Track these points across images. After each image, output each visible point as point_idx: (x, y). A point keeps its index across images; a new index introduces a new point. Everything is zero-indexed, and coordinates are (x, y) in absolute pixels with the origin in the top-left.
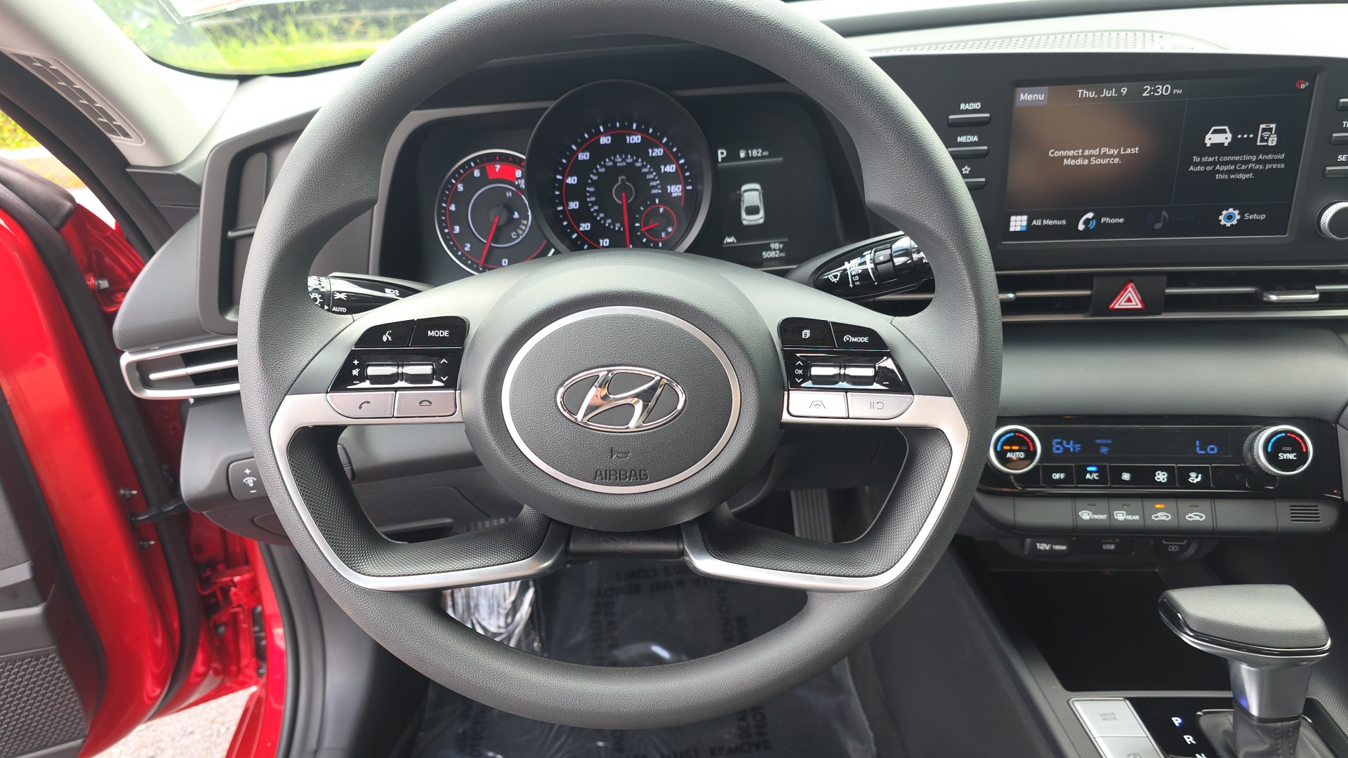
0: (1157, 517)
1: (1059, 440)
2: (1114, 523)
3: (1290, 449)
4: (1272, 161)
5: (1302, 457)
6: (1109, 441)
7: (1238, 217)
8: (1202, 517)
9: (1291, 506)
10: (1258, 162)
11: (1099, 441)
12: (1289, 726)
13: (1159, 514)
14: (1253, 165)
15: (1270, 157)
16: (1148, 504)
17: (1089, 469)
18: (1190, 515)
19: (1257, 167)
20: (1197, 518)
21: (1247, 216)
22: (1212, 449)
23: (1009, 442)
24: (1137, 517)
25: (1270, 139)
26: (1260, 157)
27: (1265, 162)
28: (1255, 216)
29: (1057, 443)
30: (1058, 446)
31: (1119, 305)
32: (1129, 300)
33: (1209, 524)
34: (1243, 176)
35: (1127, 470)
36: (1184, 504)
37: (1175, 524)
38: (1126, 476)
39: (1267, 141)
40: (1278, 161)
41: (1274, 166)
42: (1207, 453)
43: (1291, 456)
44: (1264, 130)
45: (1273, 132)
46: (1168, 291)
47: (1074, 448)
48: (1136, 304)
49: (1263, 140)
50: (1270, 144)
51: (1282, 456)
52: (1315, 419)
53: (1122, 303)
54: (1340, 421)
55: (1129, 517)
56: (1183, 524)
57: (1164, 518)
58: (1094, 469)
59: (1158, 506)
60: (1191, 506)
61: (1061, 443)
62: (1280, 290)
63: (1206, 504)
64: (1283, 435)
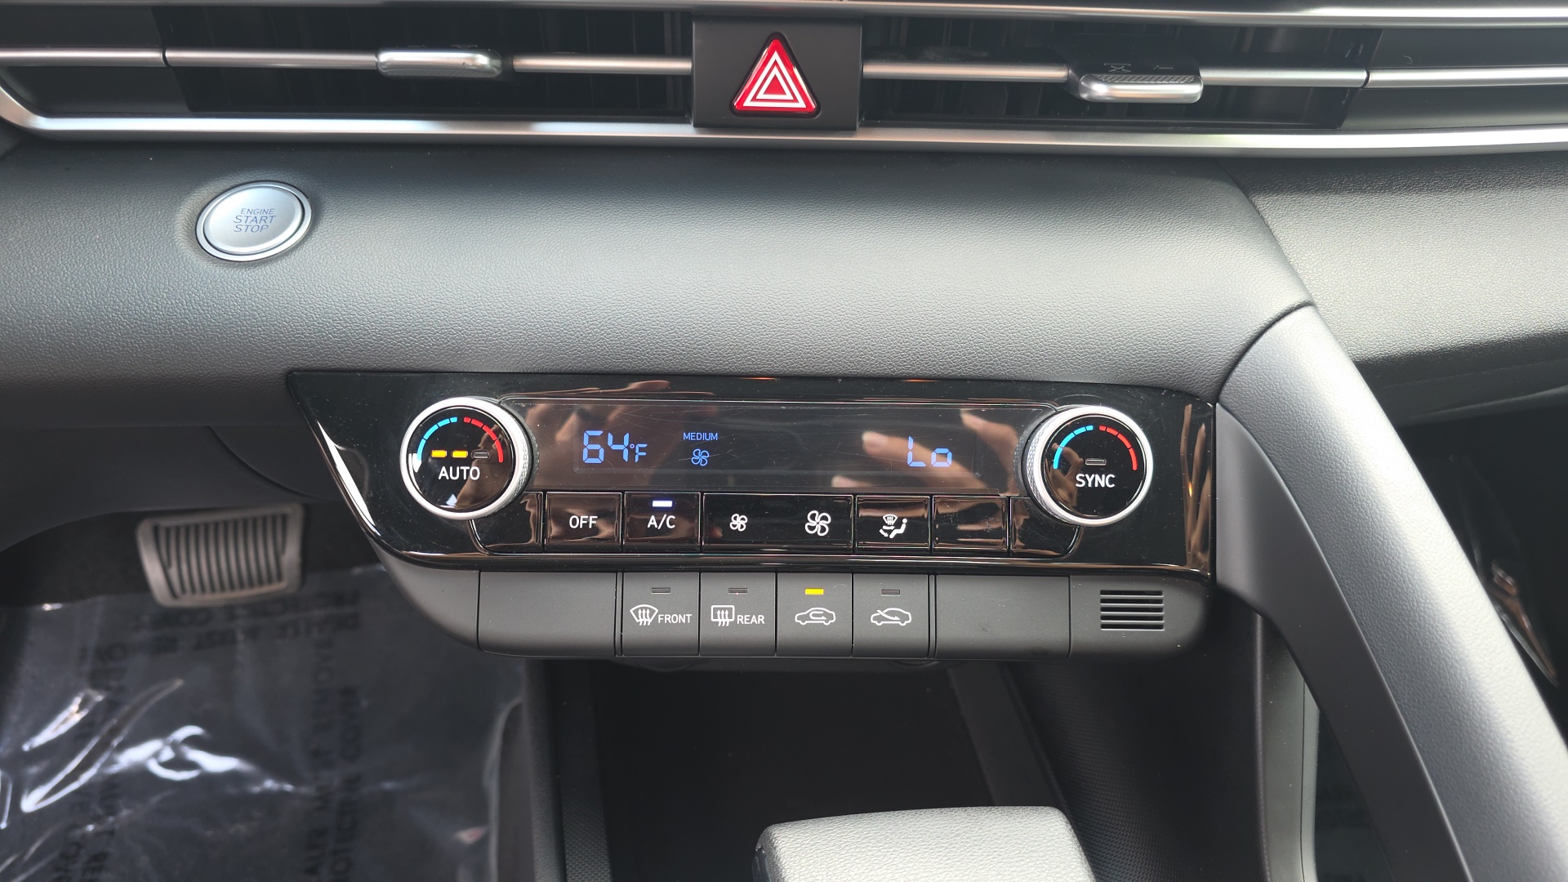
0: (807, 617)
1: (599, 433)
2: (707, 635)
3: (1102, 462)
5: (1129, 479)
6: (714, 437)
8: (906, 618)
9: (1103, 592)
11: (689, 436)
13: (812, 611)
16: (789, 585)
17: (656, 504)
18: (880, 612)
20: (896, 621)
22: (942, 457)
23: (443, 439)
24: (761, 619)
29: (592, 439)
30: (597, 447)
31: (754, 99)
32: (775, 87)
33: (919, 636)
35: (742, 506)
36: (868, 588)
37: (843, 635)
38: (739, 522)
42: (931, 466)
43: (1103, 481)
46: (873, 69)
47: (632, 452)
48: (793, 97)
51: (1080, 480)
52: (1171, 391)
53: (761, 96)
54: (1223, 396)
55: (742, 619)
56: (863, 635)
57: (822, 620)
58: (668, 504)
59: (808, 592)
60: (884, 592)
61: (602, 440)
62: (1119, 72)
63: (915, 589)
64: (1090, 428)
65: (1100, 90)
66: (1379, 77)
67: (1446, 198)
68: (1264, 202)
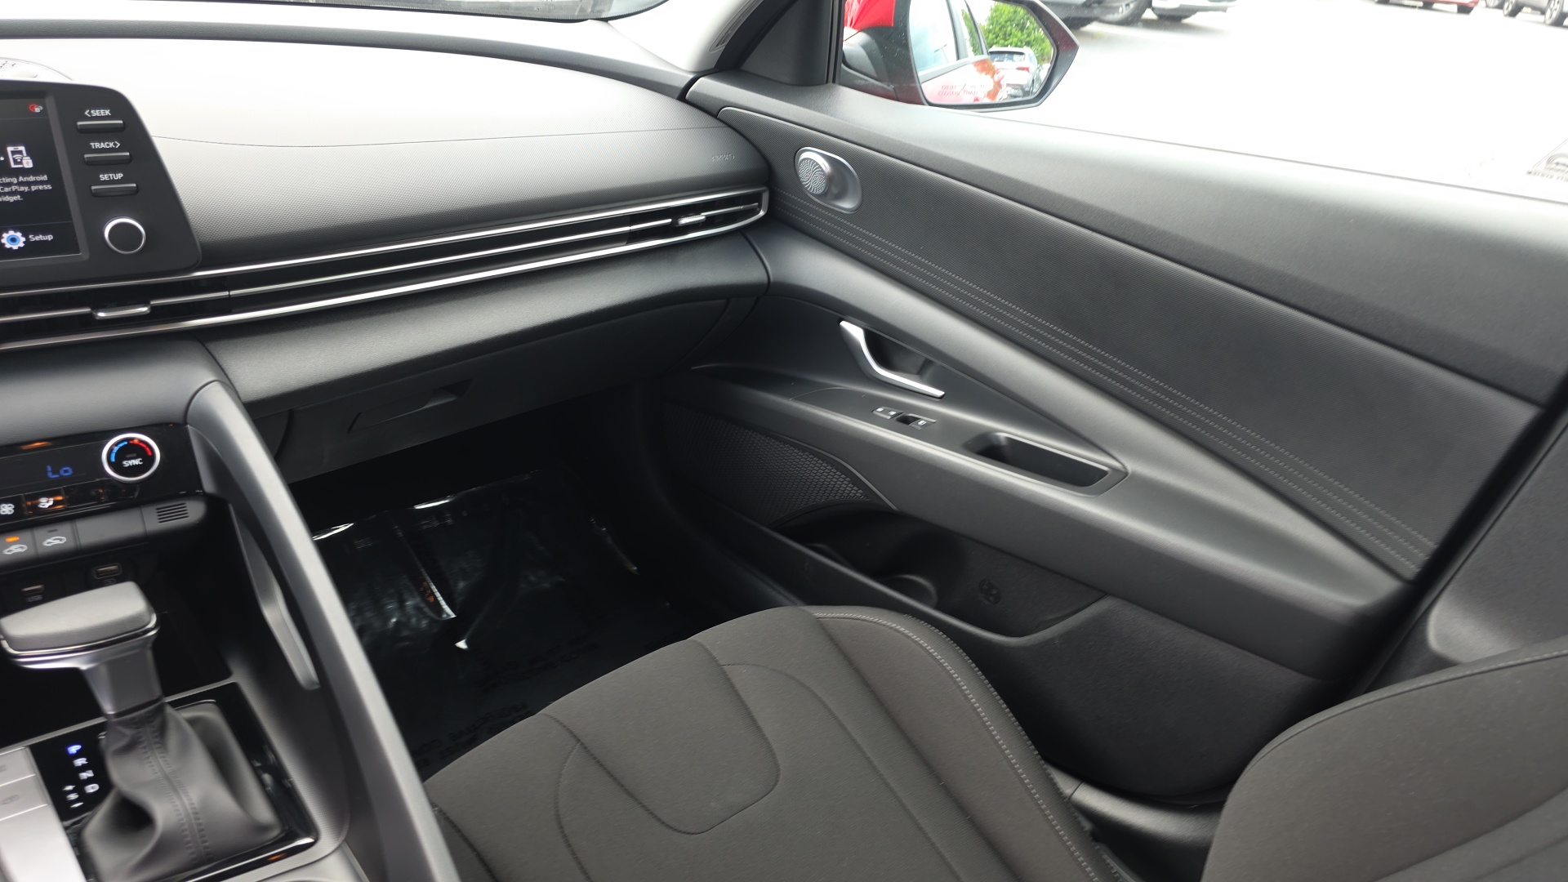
0: (10, 551)
3: (134, 455)
4: (36, 183)
5: (149, 459)
7: (24, 239)
8: (62, 540)
9: (158, 509)
10: (20, 184)
12: (148, 712)
13: (12, 548)
14: (17, 187)
15: (32, 178)
18: (49, 540)
19: (22, 189)
20: (57, 542)
21: (33, 238)
22: (67, 471)
25: (24, 162)
26: (21, 179)
27: (29, 184)
28: (40, 237)
33: (72, 545)
34: (12, 199)
36: (39, 533)
37: (32, 553)
39: (21, 163)
40: (42, 183)
41: (41, 187)
42: (61, 476)
43: (137, 462)
44: (13, 153)
45: (25, 153)
49: (16, 162)
50: (26, 166)
51: (127, 463)
52: (167, 423)
54: (188, 420)
56: (41, 551)
57: (20, 550)
59: (9, 540)
60: (50, 531)
62: (112, 307)
63: (66, 527)
64: (126, 443)
65: (101, 315)
66: (232, 293)
67: (297, 332)
68: (212, 346)
